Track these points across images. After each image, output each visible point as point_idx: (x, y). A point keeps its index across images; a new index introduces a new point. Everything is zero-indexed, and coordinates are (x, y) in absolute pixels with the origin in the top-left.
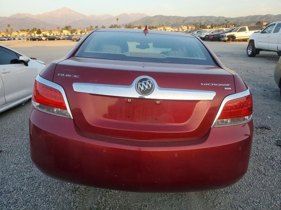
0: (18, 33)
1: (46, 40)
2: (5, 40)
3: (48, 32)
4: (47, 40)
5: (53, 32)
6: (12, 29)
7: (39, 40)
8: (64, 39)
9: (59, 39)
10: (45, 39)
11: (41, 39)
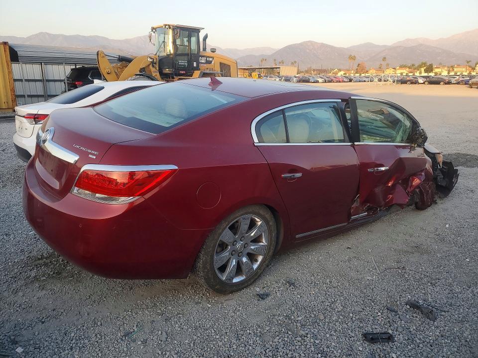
0: (394, 70)
1: (424, 83)
2: (365, 81)
3: (446, 69)
4: (426, 83)
5: (455, 70)
6: (388, 65)
7: (412, 83)
8: (458, 83)
9: (449, 83)
10: (422, 82)
11: (415, 82)
